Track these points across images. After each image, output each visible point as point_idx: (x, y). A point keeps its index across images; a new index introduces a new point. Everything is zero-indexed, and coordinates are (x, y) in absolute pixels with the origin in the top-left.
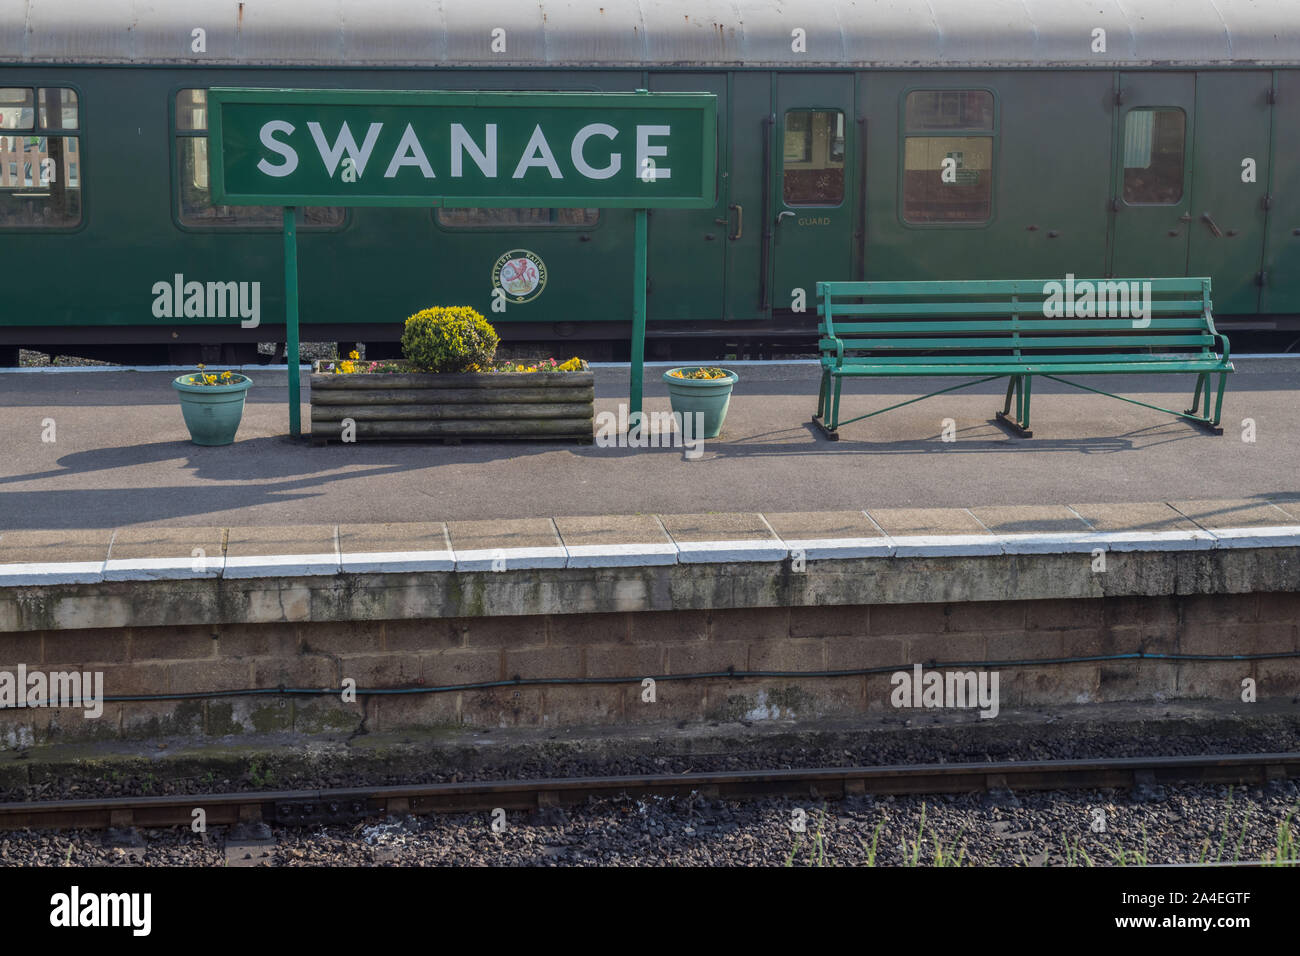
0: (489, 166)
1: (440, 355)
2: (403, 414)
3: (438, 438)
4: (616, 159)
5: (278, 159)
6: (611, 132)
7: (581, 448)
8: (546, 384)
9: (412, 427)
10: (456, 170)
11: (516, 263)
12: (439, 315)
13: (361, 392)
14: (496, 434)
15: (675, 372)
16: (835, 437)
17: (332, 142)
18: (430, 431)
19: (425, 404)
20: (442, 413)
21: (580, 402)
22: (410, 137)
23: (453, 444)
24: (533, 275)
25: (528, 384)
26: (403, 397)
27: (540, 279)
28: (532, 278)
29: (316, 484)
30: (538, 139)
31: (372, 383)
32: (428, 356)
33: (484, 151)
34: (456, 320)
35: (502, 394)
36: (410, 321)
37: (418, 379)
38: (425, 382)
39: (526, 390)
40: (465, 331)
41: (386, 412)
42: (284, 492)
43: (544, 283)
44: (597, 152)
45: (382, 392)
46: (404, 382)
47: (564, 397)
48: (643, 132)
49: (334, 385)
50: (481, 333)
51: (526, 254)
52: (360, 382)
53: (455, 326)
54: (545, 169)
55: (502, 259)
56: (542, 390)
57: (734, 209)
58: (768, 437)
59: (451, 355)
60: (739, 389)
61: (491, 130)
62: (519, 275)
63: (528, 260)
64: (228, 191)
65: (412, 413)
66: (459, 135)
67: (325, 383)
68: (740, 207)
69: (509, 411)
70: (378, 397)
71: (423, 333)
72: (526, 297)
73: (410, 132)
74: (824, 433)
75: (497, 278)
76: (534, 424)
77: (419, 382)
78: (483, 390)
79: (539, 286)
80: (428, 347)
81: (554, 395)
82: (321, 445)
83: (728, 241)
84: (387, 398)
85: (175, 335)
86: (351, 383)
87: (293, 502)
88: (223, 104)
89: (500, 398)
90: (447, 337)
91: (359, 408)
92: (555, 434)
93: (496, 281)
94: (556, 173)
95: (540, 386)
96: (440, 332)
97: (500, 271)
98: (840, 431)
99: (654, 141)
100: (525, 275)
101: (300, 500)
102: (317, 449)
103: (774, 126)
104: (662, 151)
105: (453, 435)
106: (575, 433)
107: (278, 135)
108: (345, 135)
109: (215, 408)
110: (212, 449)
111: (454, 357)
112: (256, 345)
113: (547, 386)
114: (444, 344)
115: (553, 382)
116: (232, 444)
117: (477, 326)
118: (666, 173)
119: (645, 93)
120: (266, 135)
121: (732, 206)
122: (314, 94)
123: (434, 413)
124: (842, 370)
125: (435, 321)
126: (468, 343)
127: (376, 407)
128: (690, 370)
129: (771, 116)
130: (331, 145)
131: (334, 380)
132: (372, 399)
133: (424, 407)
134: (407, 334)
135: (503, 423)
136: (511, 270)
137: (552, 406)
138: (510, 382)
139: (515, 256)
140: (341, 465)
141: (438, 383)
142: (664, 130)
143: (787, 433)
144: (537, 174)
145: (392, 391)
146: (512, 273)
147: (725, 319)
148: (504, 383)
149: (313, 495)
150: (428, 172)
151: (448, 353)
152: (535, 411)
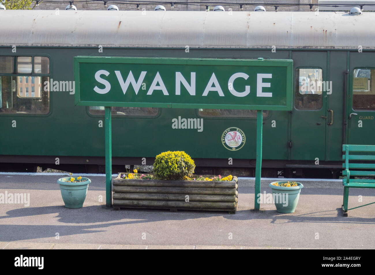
0: (192, 90)
1: (167, 172)
2: (152, 197)
3: (167, 208)
4: (248, 88)
5: (102, 87)
6: (246, 76)
7: (229, 215)
8: (214, 186)
9: (156, 203)
10: (178, 92)
11: (232, 133)
12: (169, 154)
13: (134, 187)
14: (192, 208)
15: (275, 183)
16: (346, 215)
17: (125, 79)
18: (163, 205)
19: (161, 193)
20: (168, 197)
21: (229, 195)
22: (158, 78)
23: (174, 211)
24: (239, 138)
25: (206, 186)
26: (152, 190)
27: (243, 140)
28: (239, 140)
29: (105, 227)
30: (214, 79)
31: (138, 184)
32: (162, 172)
33: (190, 83)
34: (175, 157)
35: (195, 190)
36: (157, 156)
37: (158, 182)
38: (161, 184)
39: (205, 189)
40: (179, 162)
41: (144, 196)
42: (89, 229)
43: (244, 142)
44: (239, 85)
45: (143, 187)
46: (152, 183)
47: (222, 192)
48: (260, 77)
49: (122, 184)
50: (186, 163)
51: (237, 129)
52: (134, 183)
53: (174, 160)
54: (216, 92)
55: (226, 131)
56: (212, 189)
57: (330, 111)
58: (316, 214)
59: (172, 172)
60: (304, 192)
61: (193, 75)
62: (233, 138)
63: (237, 132)
64: (81, 100)
65: (155, 197)
66: (179, 77)
67: (119, 182)
68: (332, 111)
69: (198, 198)
70: (141, 190)
71: (161, 162)
72: (236, 148)
73: (158, 75)
74: (343, 213)
75: (224, 139)
76: (209, 204)
77: (159, 184)
78: (186, 188)
79: (242, 143)
80: (162, 168)
81: (218, 191)
82: (117, 210)
83: (327, 126)
84: (145, 190)
85: (87, 161)
86: (129, 183)
87: (90, 234)
88: (80, 63)
89: (193, 192)
90: (170, 164)
91: (133, 194)
92: (218, 209)
93: (223, 141)
94: (221, 94)
95: (212, 187)
96: (168, 162)
97: (225, 136)
98: (348, 212)
99: (265, 80)
100: (236, 138)
101: (93, 233)
102: (115, 211)
103: (348, 75)
104: (268, 85)
105: (173, 207)
106: (227, 209)
107: (102, 76)
108: (131, 77)
109: (73, 192)
110: (72, 209)
111: (173, 173)
112: (124, 166)
113: (215, 187)
114: (169, 167)
115: (218, 185)
116: (81, 207)
117: (185, 160)
118: (270, 95)
119: (261, 59)
120: (97, 76)
121: (329, 110)
122: (119, 59)
123: (165, 198)
124: (349, 185)
125: (166, 157)
126: (180, 167)
127: (141, 194)
128: (282, 182)
129: (347, 70)
130: (125, 80)
131: (122, 181)
132: (138, 190)
133: (161, 195)
134: (155, 162)
135: (195, 203)
136: (230, 136)
137: (217, 196)
138: (198, 185)
139: (231, 130)
140: (121, 218)
141: (166, 184)
142: (269, 76)
143: (327, 212)
144: (213, 95)
145: (147, 187)
146: (230, 138)
147: (326, 161)
148: (195, 185)
149: (100, 231)
150: (166, 93)
151: (170, 171)
152: (209, 198)
